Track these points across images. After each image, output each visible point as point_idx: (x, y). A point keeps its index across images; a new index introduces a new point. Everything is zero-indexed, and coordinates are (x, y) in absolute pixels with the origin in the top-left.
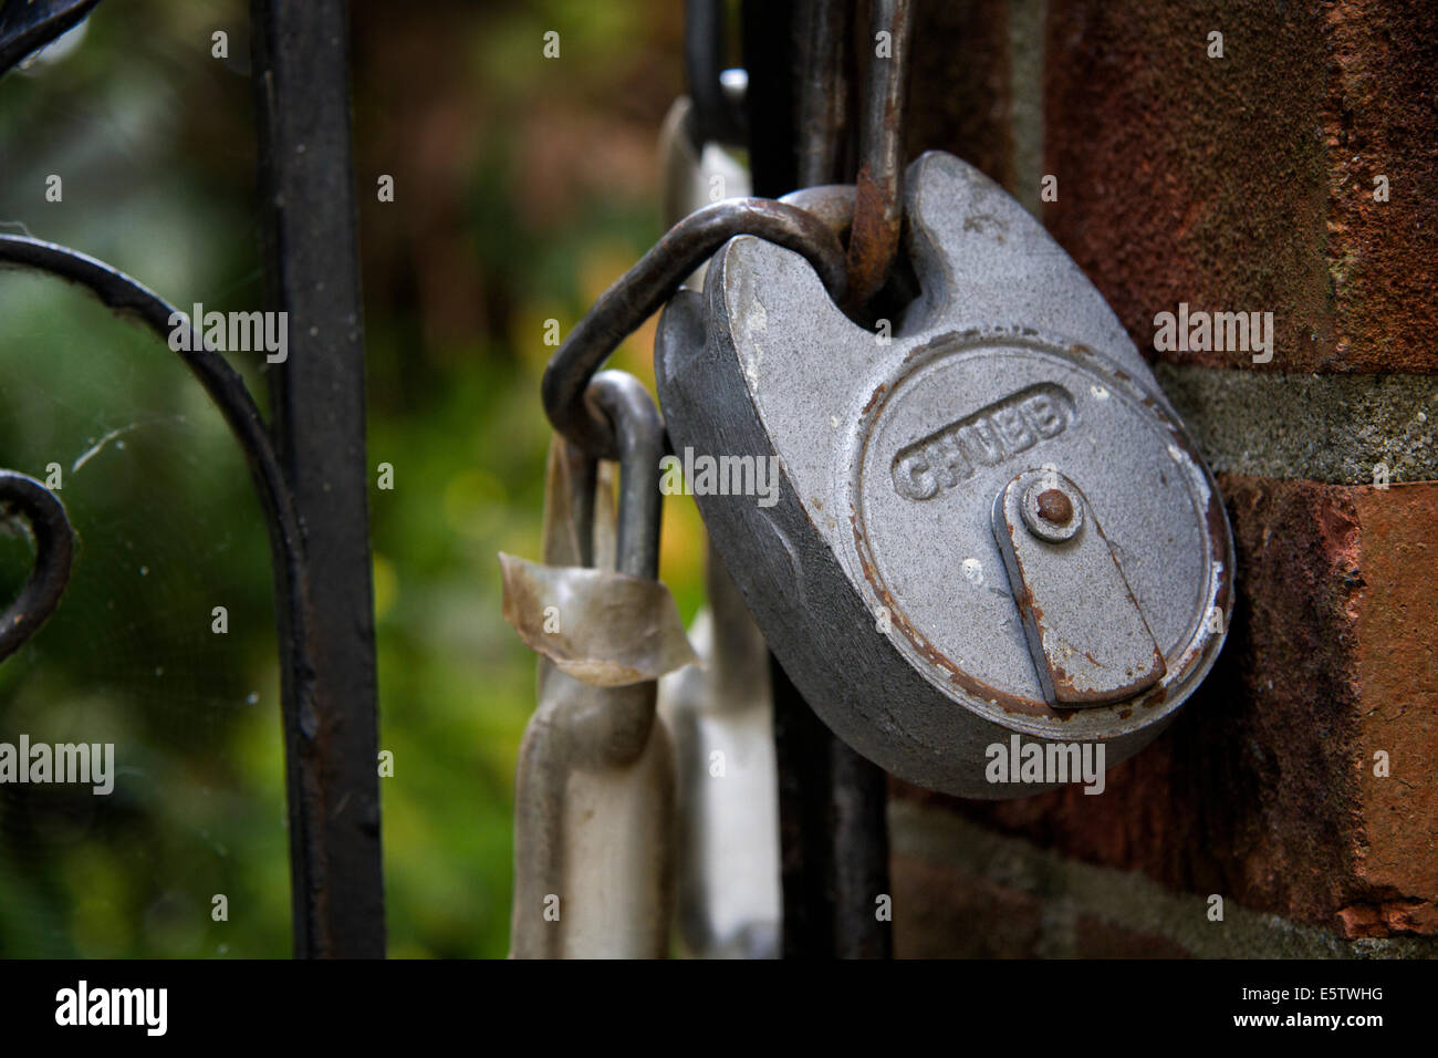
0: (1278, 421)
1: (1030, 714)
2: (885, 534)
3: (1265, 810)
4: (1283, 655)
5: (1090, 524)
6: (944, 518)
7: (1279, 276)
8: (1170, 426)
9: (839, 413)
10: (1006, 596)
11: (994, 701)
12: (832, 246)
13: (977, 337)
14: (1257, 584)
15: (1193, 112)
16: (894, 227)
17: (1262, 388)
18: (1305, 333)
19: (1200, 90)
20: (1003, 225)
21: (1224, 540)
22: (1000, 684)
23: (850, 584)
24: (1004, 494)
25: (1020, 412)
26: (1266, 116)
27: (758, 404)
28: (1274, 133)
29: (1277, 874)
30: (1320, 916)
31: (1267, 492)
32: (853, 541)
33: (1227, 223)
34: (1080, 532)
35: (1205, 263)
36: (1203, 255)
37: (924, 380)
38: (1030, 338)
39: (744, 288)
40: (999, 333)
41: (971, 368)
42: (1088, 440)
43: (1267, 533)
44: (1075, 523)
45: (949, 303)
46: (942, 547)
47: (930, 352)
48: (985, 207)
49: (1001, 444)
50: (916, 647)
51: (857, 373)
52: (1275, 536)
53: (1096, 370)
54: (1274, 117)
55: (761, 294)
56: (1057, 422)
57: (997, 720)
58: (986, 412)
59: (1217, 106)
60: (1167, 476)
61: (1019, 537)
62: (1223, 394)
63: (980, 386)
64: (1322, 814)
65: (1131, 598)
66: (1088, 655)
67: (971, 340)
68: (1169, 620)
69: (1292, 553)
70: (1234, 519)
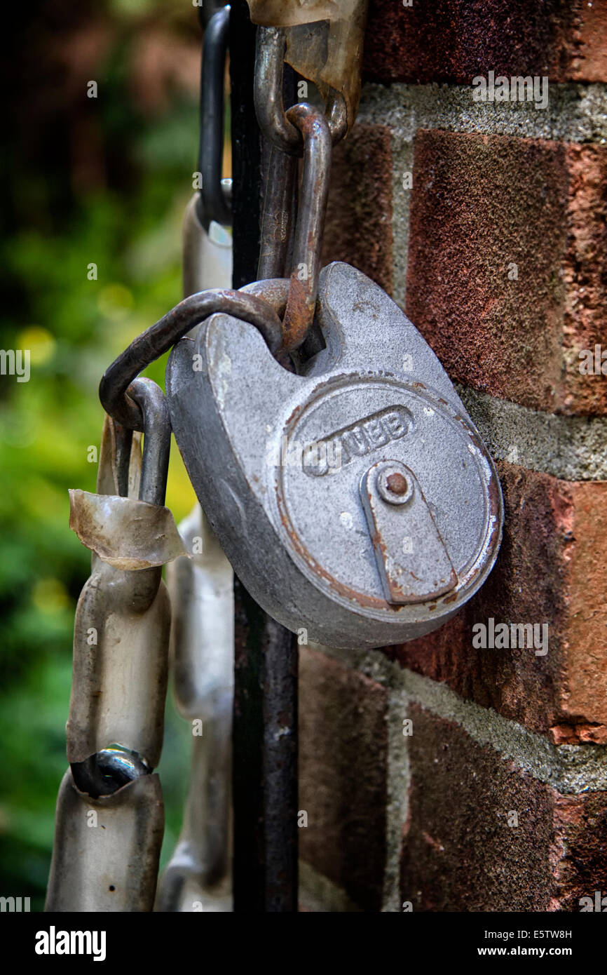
0: (532, 436)
1: (375, 607)
2: (296, 497)
3: (514, 661)
4: (528, 574)
5: (417, 493)
6: (331, 488)
7: (536, 352)
8: (470, 432)
9: (271, 423)
10: (365, 535)
11: (354, 600)
12: (273, 319)
13: (357, 377)
14: (516, 529)
15: (493, 244)
16: (311, 308)
17: (524, 415)
18: (548, 389)
19: (497, 232)
20: (377, 309)
21: (498, 503)
22: (359, 589)
23: (273, 527)
24: (367, 475)
25: (380, 423)
26: (533, 256)
27: (223, 418)
28: (536, 267)
29: (519, 700)
30: (541, 728)
31: (524, 477)
32: (276, 502)
33: (509, 314)
34: (412, 498)
35: (496, 335)
36: (494, 331)
37: (324, 403)
38: (389, 378)
39: (218, 346)
40: (371, 375)
41: (352, 396)
42: (420, 441)
43: (522, 502)
44: (409, 493)
45: (342, 356)
46: (329, 506)
47: (328, 386)
48: (366, 297)
49: (368, 442)
50: (310, 566)
51: (283, 398)
52: (527, 504)
53: (428, 398)
54: (537, 258)
55: (228, 350)
56: (402, 429)
57: (356, 611)
58: (360, 423)
59: (506, 244)
60: (466, 463)
61: (374, 501)
62: (502, 414)
63: (357, 408)
64: (545, 670)
65: (440, 538)
66: (412, 573)
67: (354, 379)
68: (462, 551)
69: (536, 516)
70: (505, 489)
